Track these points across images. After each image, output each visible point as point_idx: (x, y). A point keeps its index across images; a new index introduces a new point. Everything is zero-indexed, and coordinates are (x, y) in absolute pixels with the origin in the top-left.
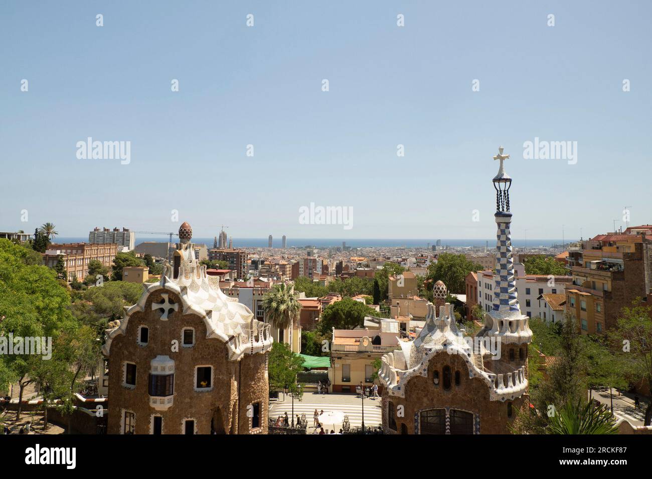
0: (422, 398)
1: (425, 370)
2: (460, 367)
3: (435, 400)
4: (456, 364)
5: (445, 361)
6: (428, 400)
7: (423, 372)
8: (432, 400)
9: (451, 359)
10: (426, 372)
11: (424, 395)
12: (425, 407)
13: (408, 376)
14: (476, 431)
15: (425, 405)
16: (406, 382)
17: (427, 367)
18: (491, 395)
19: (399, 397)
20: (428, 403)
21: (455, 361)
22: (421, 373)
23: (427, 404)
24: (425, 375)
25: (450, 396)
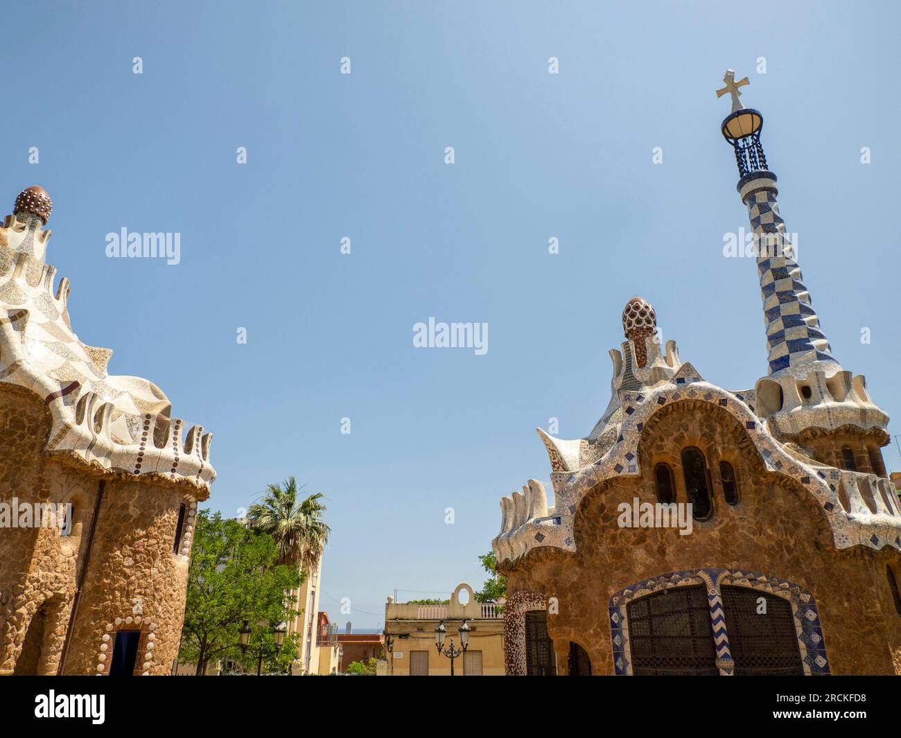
0: (629, 551)
1: (629, 457)
2: (732, 447)
3: (670, 550)
4: (717, 437)
5: (686, 430)
6: (649, 551)
7: (624, 462)
8: (662, 551)
9: (702, 425)
10: (634, 461)
11: (633, 539)
12: (642, 575)
13: (582, 480)
14: (812, 656)
15: (639, 569)
16: (576, 500)
17: (635, 449)
18: (838, 531)
19: (558, 551)
20: (650, 561)
21: (713, 430)
22: (618, 468)
23: (647, 567)
24: (632, 468)
25: (715, 534)
